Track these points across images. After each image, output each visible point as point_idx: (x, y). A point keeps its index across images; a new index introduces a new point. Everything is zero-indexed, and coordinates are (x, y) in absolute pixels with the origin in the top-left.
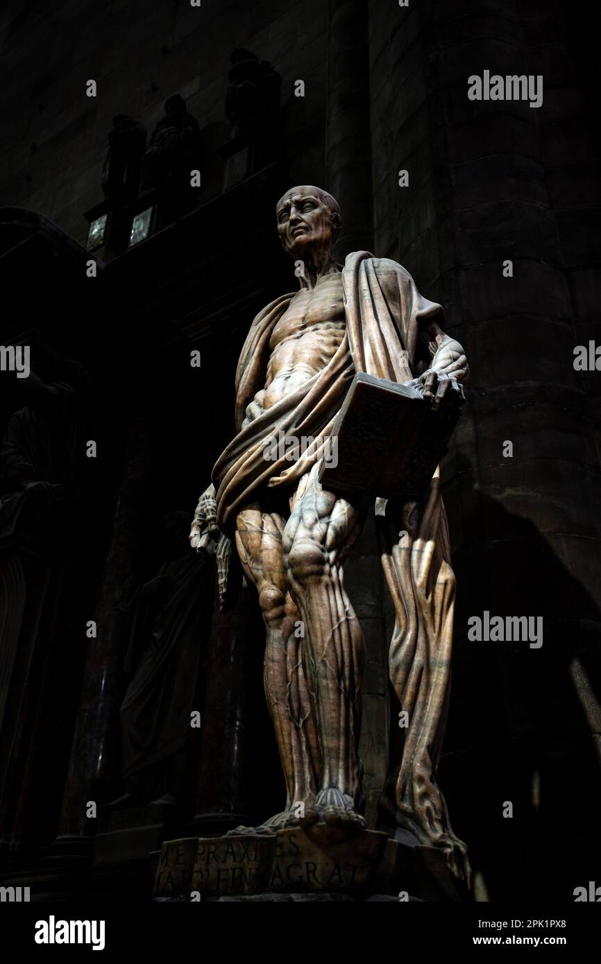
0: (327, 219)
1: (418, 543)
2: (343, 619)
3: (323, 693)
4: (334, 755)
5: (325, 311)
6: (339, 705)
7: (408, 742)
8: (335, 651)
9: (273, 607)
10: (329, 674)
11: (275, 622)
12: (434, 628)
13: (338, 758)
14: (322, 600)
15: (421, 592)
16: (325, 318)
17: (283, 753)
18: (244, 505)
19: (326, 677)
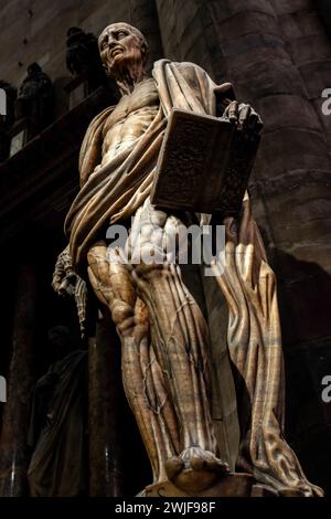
0: (137, 44)
1: (240, 247)
2: (185, 303)
3: (175, 366)
4: (192, 418)
5: (143, 101)
7: (255, 409)
9: (124, 319)
11: (128, 331)
13: (195, 421)
15: (248, 285)
16: (143, 105)
17: (146, 438)
18: (91, 244)
19: (176, 352)
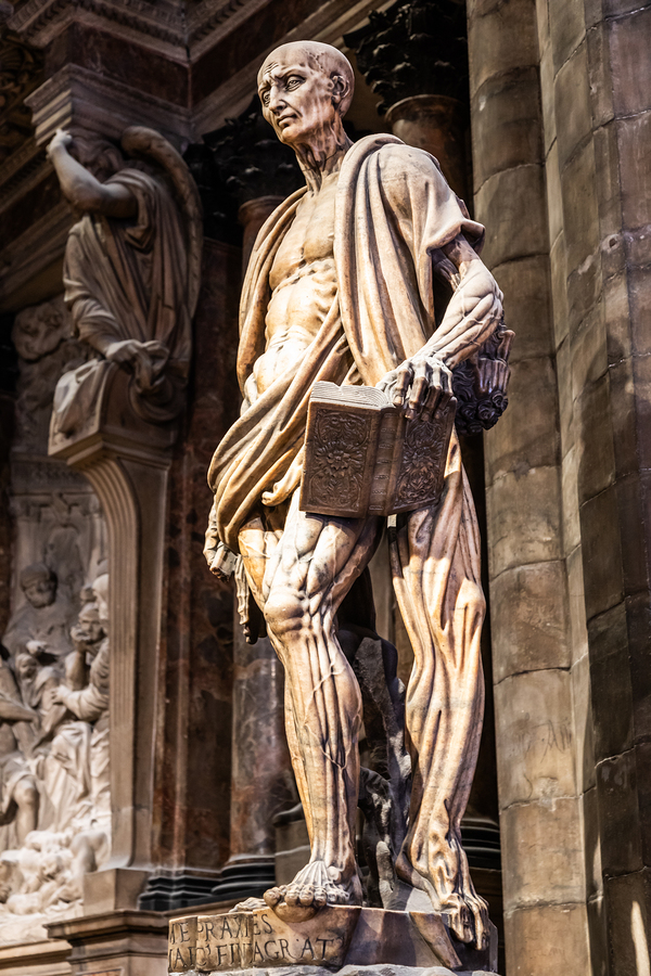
1: (430, 562)
2: (326, 676)
3: (308, 761)
5: (322, 244)
6: (325, 773)
7: (426, 797)
8: (317, 714)
10: (312, 741)
12: (455, 663)
13: (326, 830)
14: (300, 658)
15: (436, 623)
16: (324, 253)
19: (309, 745)
